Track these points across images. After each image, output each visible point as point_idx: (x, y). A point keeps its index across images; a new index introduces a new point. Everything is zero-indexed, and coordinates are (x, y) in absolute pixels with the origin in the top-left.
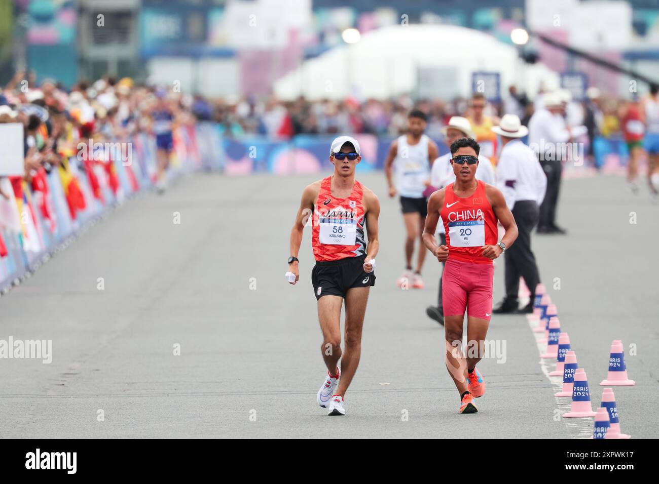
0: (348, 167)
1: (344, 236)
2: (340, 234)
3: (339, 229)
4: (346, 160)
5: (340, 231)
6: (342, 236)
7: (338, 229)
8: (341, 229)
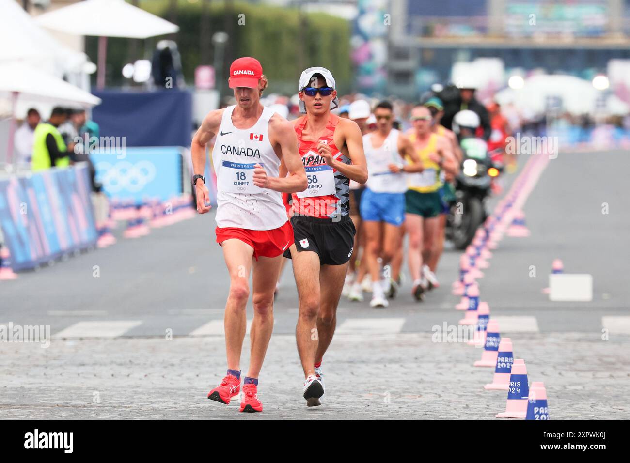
0: (320, 105)
1: (320, 186)
2: (315, 184)
3: (314, 179)
4: (318, 96)
5: (315, 180)
6: (318, 186)
7: (312, 179)
8: (316, 178)
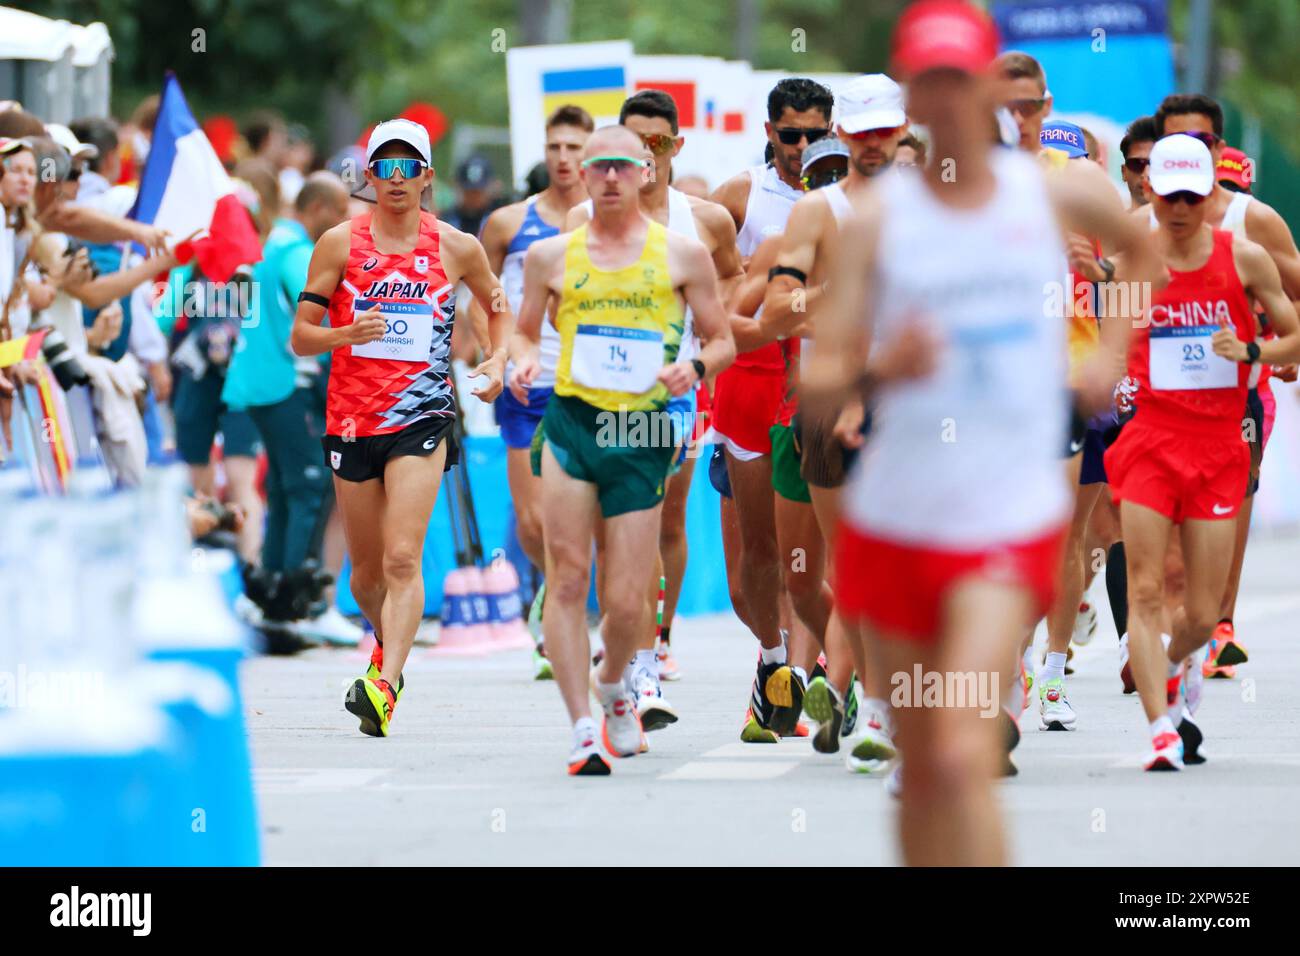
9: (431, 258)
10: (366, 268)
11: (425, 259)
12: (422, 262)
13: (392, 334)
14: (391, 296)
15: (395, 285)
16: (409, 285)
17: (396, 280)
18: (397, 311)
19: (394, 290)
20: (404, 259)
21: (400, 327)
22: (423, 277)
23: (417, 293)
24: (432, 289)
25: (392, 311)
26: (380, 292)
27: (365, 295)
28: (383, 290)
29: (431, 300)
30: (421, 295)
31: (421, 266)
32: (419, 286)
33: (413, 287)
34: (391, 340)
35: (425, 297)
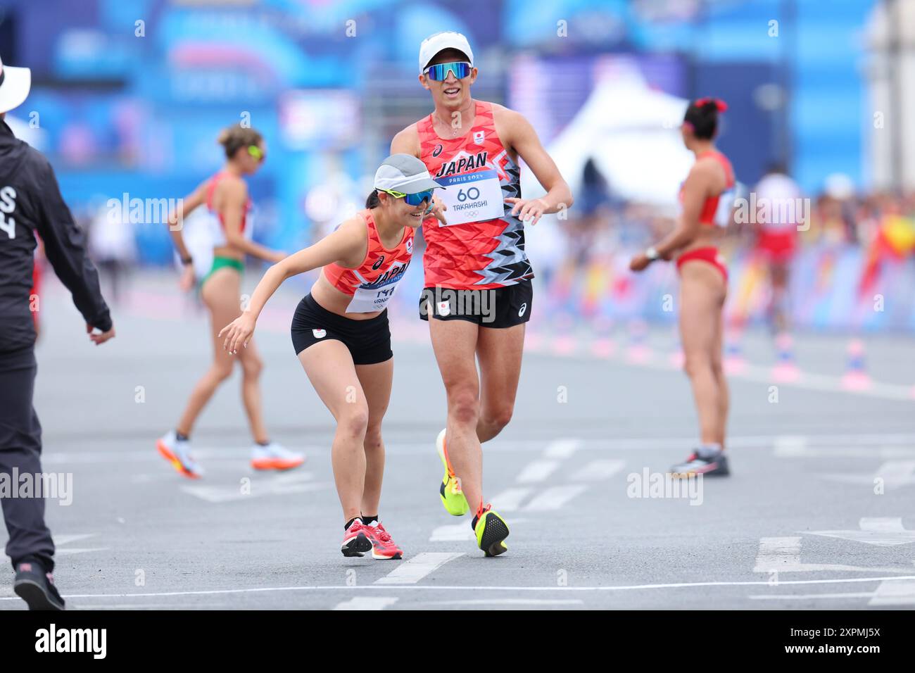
9: (486, 130)
10: (435, 155)
11: (482, 133)
12: (479, 136)
13: (468, 201)
14: (458, 171)
15: (461, 161)
16: (472, 158)
17: (462, 157)
18: (467, 181)
19: (460, 166)
20: (465, 139)
21: (473, 194)
22: (482, 148)
23: (480, 162)
24: (491, 157)
25: (464, 182)
26: (449, 170)
27: (438, 175)
28: (452, 168)
29: (494, 165)
30: (483, 164)
31: (479, 139)
32: (480, 156)
33: (475, 159)
34: (469, 206)
35: (487, 164)
